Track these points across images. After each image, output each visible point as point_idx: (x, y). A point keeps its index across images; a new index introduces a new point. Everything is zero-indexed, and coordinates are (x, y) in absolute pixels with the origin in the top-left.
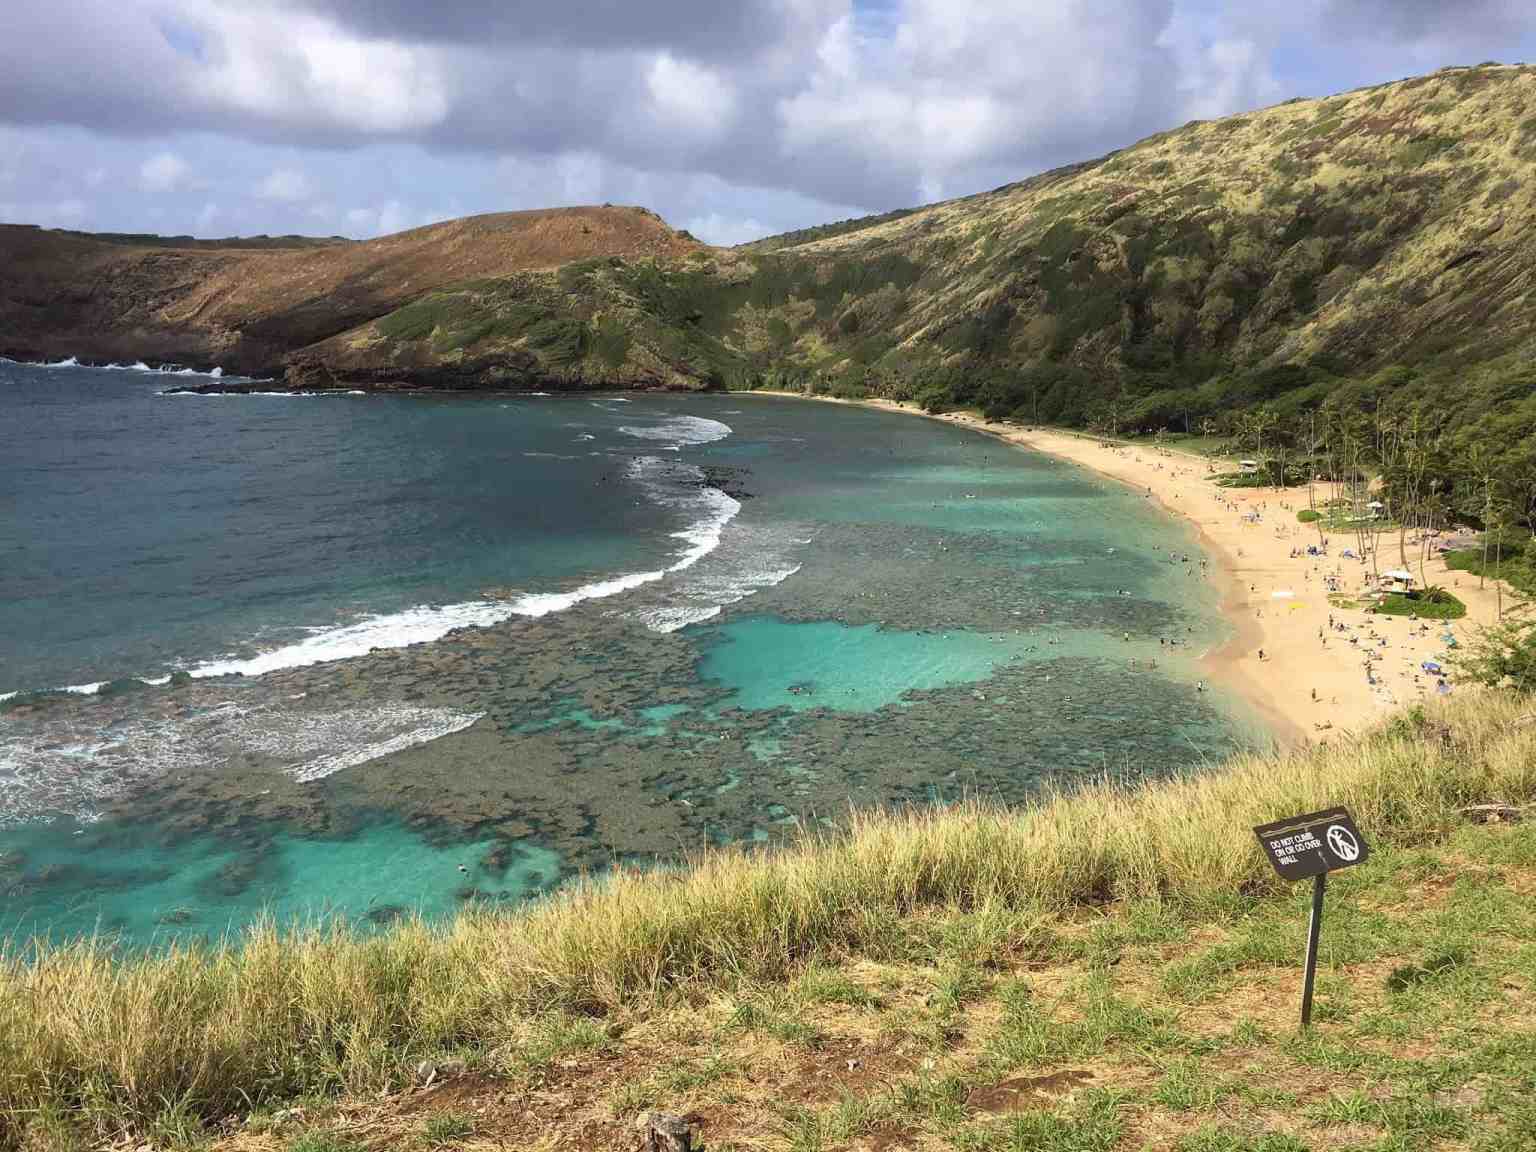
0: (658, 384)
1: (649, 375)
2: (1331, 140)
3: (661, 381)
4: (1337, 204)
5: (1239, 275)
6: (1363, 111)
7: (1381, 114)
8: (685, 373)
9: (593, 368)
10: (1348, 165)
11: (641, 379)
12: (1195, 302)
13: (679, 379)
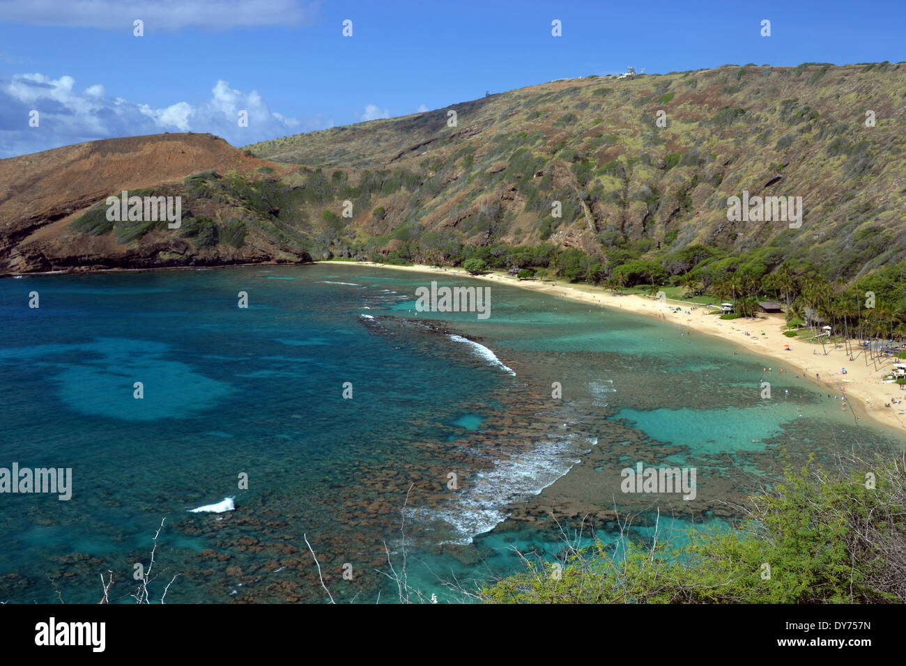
0: (268, 259)
1: (263, 254)
2: (672, 106)
3: (271, 257)
4: (688, 146)
5: (645, 188)
6: (685, 90)
7: (696, 92)
8: (287, 251)
9: (226, 250)
10: (687, 122)
11: (257, 256)
12: (624, 204)
13: (283, 255)
